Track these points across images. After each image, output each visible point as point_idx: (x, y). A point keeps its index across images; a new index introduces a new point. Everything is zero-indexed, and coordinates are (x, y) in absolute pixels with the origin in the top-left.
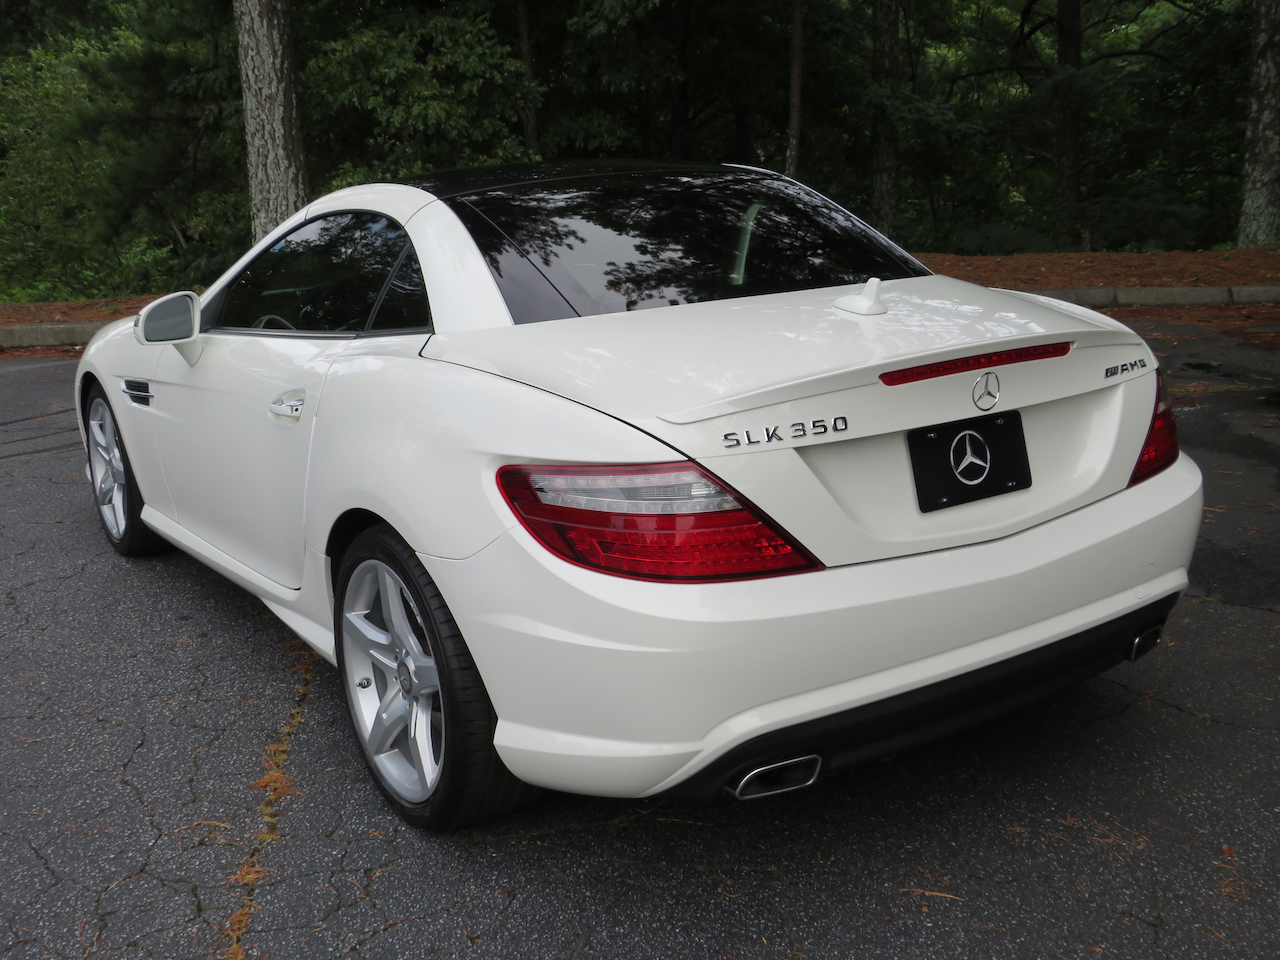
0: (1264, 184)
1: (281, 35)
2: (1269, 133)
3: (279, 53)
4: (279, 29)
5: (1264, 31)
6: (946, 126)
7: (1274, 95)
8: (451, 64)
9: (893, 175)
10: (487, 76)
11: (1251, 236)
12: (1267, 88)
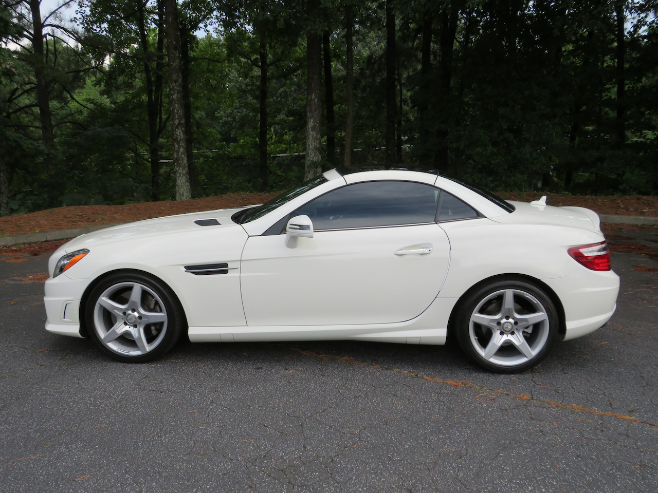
0: (184, 175)
2: (183, 156)
5: (177, 118)
7: (183, 142)
11: (181, 194)
12: (180, 139)
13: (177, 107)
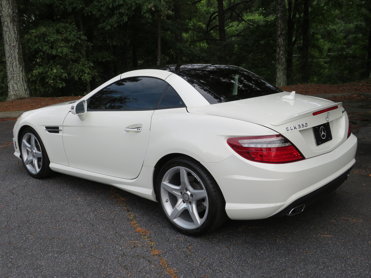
0: (282, 70)
1: (17, 28)
2: (282, 57)
3: (16, 33)
4: (16, 26)
5: (279, 30)
6: (198, 55)
7: (283, 47)
8: (66, 37)
10: (76, 40)
11: (279, 83)
12: (281, 45)
13: (280, 22)
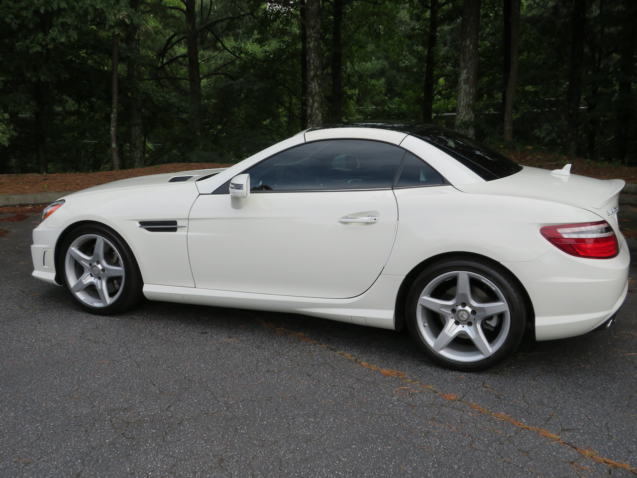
5: (313, 70)
7: (318, 96)
9: (141, 127)
12: (315, 93)
13: (313, 56)
